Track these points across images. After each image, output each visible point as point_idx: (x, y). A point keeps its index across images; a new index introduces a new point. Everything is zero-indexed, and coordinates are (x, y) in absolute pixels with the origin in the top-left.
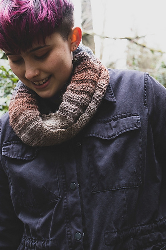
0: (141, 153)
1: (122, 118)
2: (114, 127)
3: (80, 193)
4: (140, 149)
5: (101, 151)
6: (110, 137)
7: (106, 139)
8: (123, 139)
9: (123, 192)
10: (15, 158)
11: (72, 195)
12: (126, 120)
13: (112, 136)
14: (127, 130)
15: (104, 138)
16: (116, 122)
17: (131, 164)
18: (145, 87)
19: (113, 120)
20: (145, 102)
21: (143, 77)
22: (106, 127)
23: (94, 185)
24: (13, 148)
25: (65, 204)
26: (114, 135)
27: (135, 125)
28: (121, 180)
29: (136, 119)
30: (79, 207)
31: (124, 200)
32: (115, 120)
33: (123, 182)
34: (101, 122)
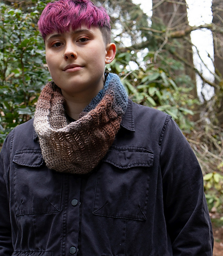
0: (148, 189)
1: (137, 151)
2: (129, 158)
3: (81, 211)
4: (148, 186)
5: (111, 177)
6: (122, 166)
7: (118, 166)
8: (135, 172)
9: (124, 222)
10: (24, 165)
11: (72, 210)
12: (141, 155)
13: (125, 166)
14: (140, 165)
15: (115, 165)
16: (131, 153)
17: (137, 197)
18: (164, 127)
19: (128, 150)
20: (160, 142)
22: (120, 154)
23: (96, 207)
25: (65, 219)
26: (127, 166)
27: (148, 162)
28: (125, 210)
29: (150, 156)
30: (78, 223)
31: (124, 229)
32: (130, 150)
33: (127, 212)
34: (116, 149)
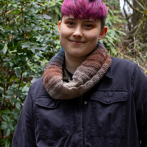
0: (125, 116)
1: (116, 91)
2: (111, 96)
3: (83, 134)
4: (125, 114)
5: (100, 111)
6: (107, 103)
7: (105, 103)
8: (116, 106)
9: (111, 139)
10: (44, 106)
11: (78, 135)
12: (119, 93)
13: (109, 102)
14: (119, 101)
15: (103, 102)
16: (112, 93)
17: (118, 122)
18: (134, 73)
19: (110, 91)
20: (132, 83)
21: (134, 66)
22: (105, 94)
23: (93, 130)
24: (42, 100)
25: (74, 140)
26: (110, 102)
27: (124, 98)
28: (111, 131)
29: (125, 94)
30: (82, 142)
31: (111, 144)
32: (112, 91)
33: (112, 133)
34: (102, 91)
